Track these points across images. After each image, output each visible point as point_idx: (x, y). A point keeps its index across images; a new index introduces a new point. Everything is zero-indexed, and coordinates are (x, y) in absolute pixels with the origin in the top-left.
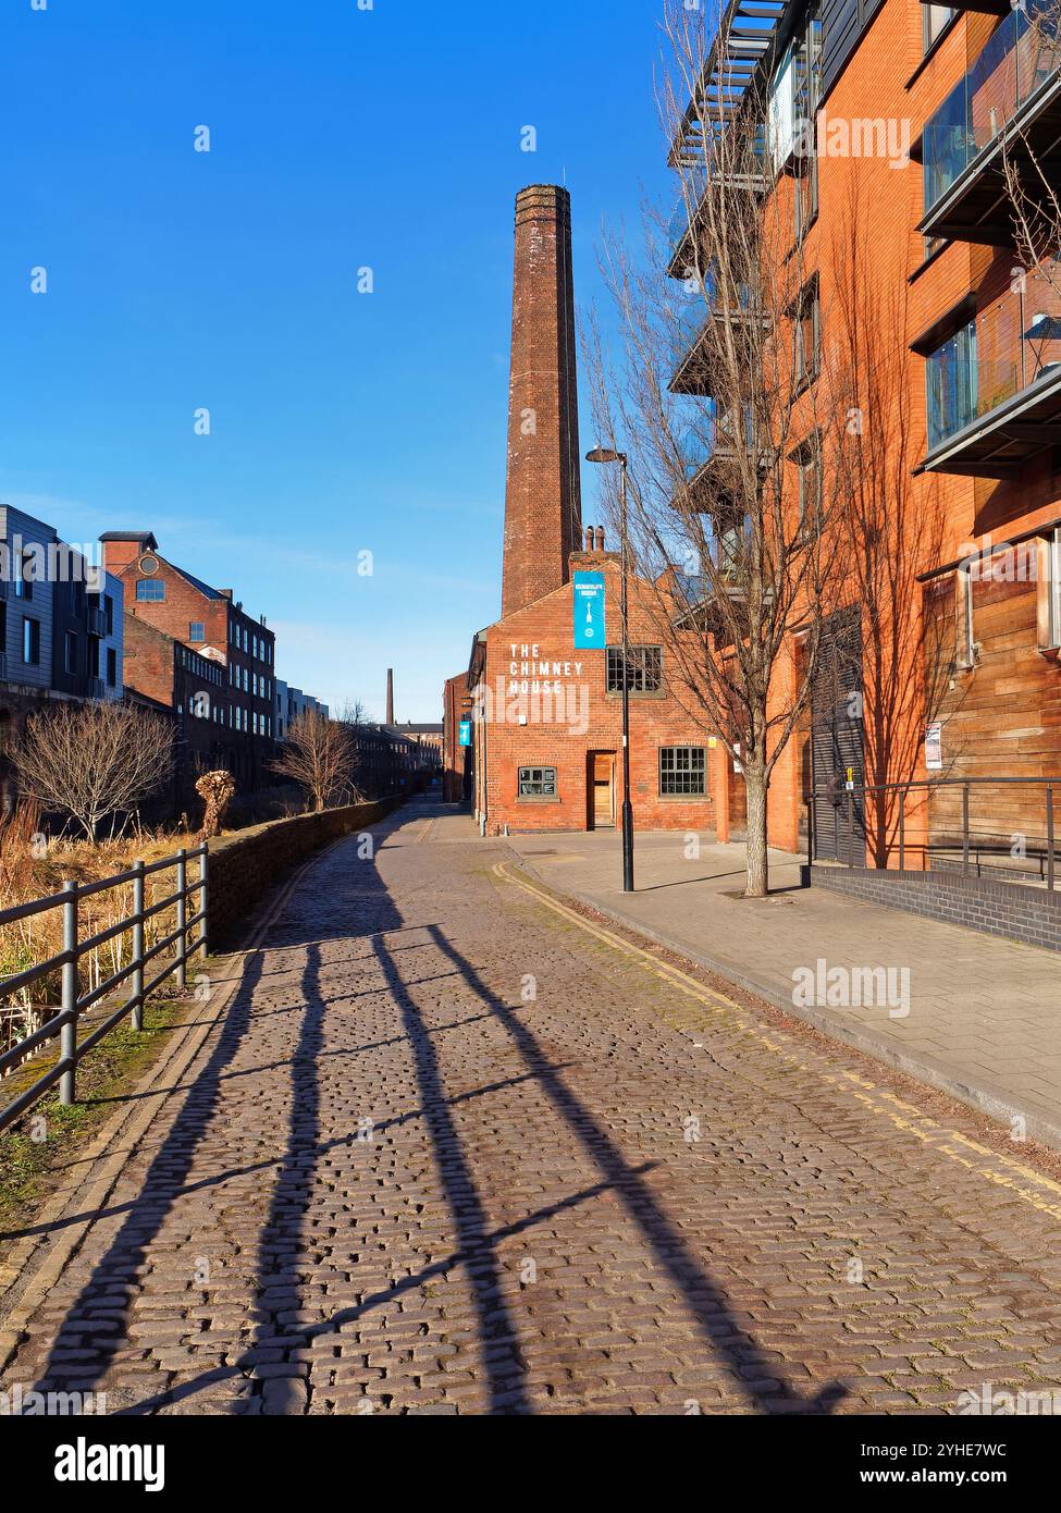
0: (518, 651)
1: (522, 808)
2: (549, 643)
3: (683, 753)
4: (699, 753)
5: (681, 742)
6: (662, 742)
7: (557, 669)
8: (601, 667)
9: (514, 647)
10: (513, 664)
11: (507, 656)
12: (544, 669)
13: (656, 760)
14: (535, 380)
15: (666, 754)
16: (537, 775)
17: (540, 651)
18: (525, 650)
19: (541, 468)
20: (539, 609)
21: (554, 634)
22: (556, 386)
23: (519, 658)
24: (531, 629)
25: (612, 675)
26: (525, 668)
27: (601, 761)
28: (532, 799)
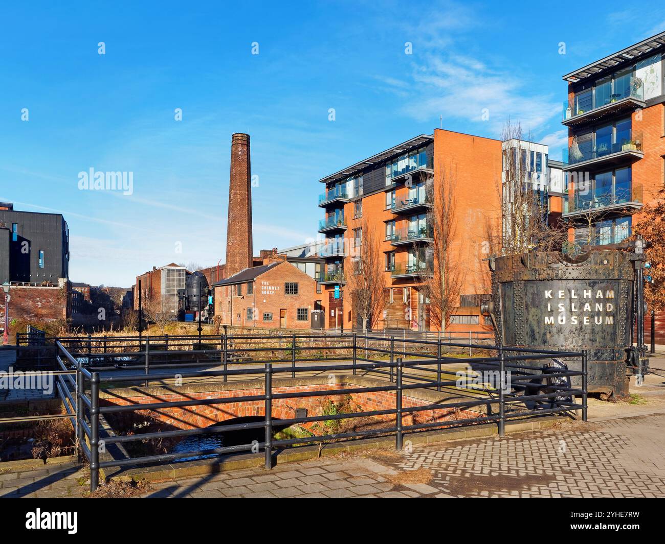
0: (264, 284)
1: (264, 323)
2: (272, 282)
3: (303, 310)
4: (306, 310)
5: (302, 307)
6: (298, 307)
7: (273, 288)
8: (284, 288)
9: (263, 282)
10: (263, 287)
11: (261, 284)
12: (270, 288)
13: (296, 311)
14: (241, 194)
15: (299, 310)
16: (268, 315)
17: (269, 284)
18: (265, 283)
19: (242, 221)
20: (269, 273)
21: (273, 279)
22: (247, 196)
23: (264, 285)
24: (267, 278)
25: (286, 290)
26: (265, 288)
27: (283, 312)
28: (266, 321)
